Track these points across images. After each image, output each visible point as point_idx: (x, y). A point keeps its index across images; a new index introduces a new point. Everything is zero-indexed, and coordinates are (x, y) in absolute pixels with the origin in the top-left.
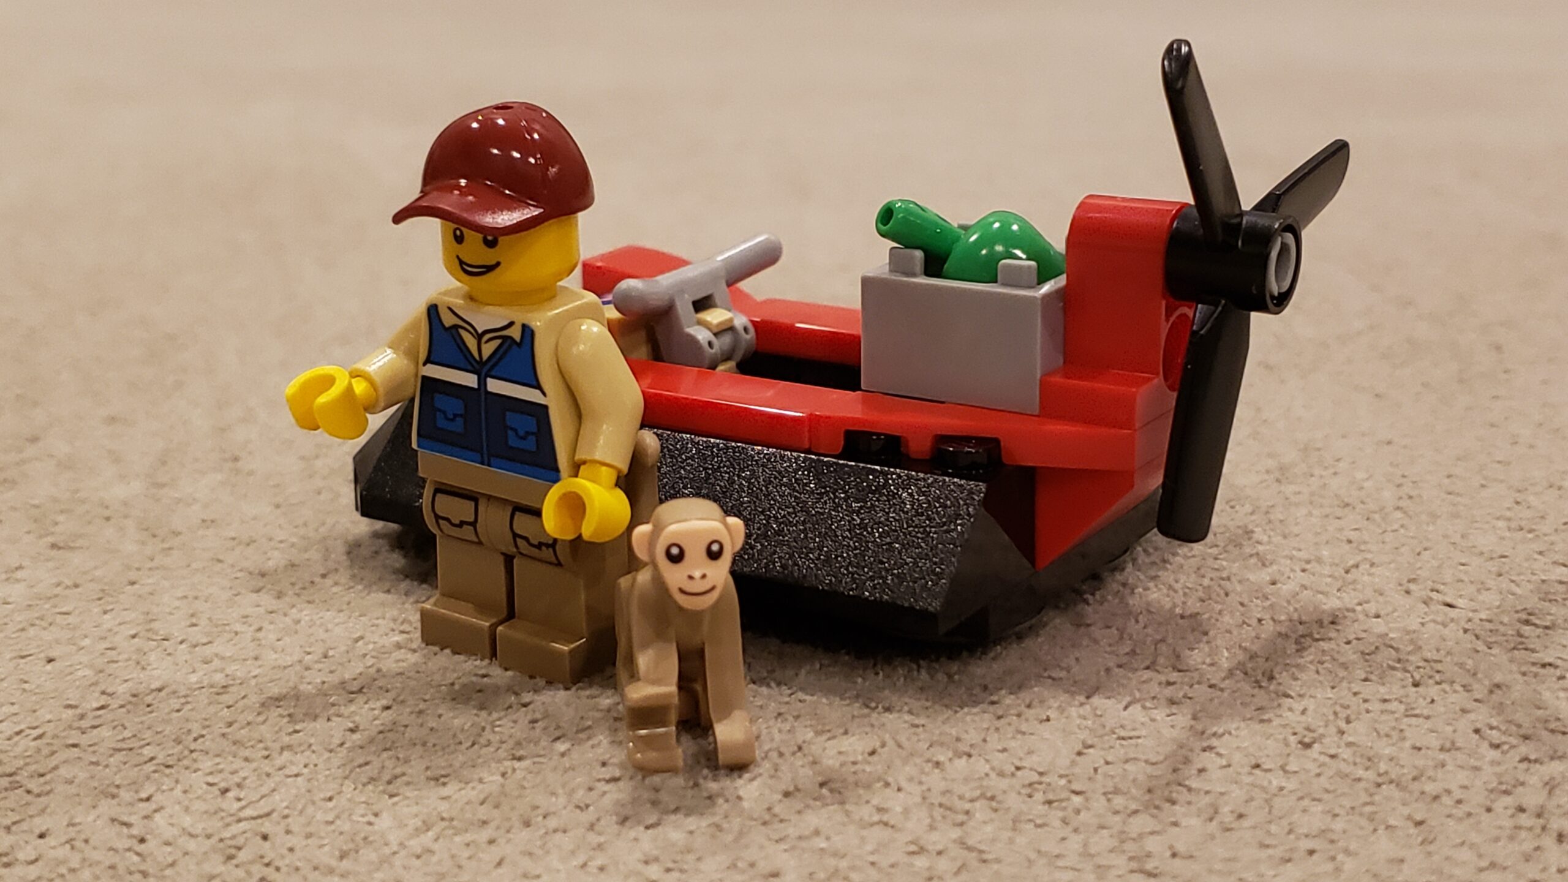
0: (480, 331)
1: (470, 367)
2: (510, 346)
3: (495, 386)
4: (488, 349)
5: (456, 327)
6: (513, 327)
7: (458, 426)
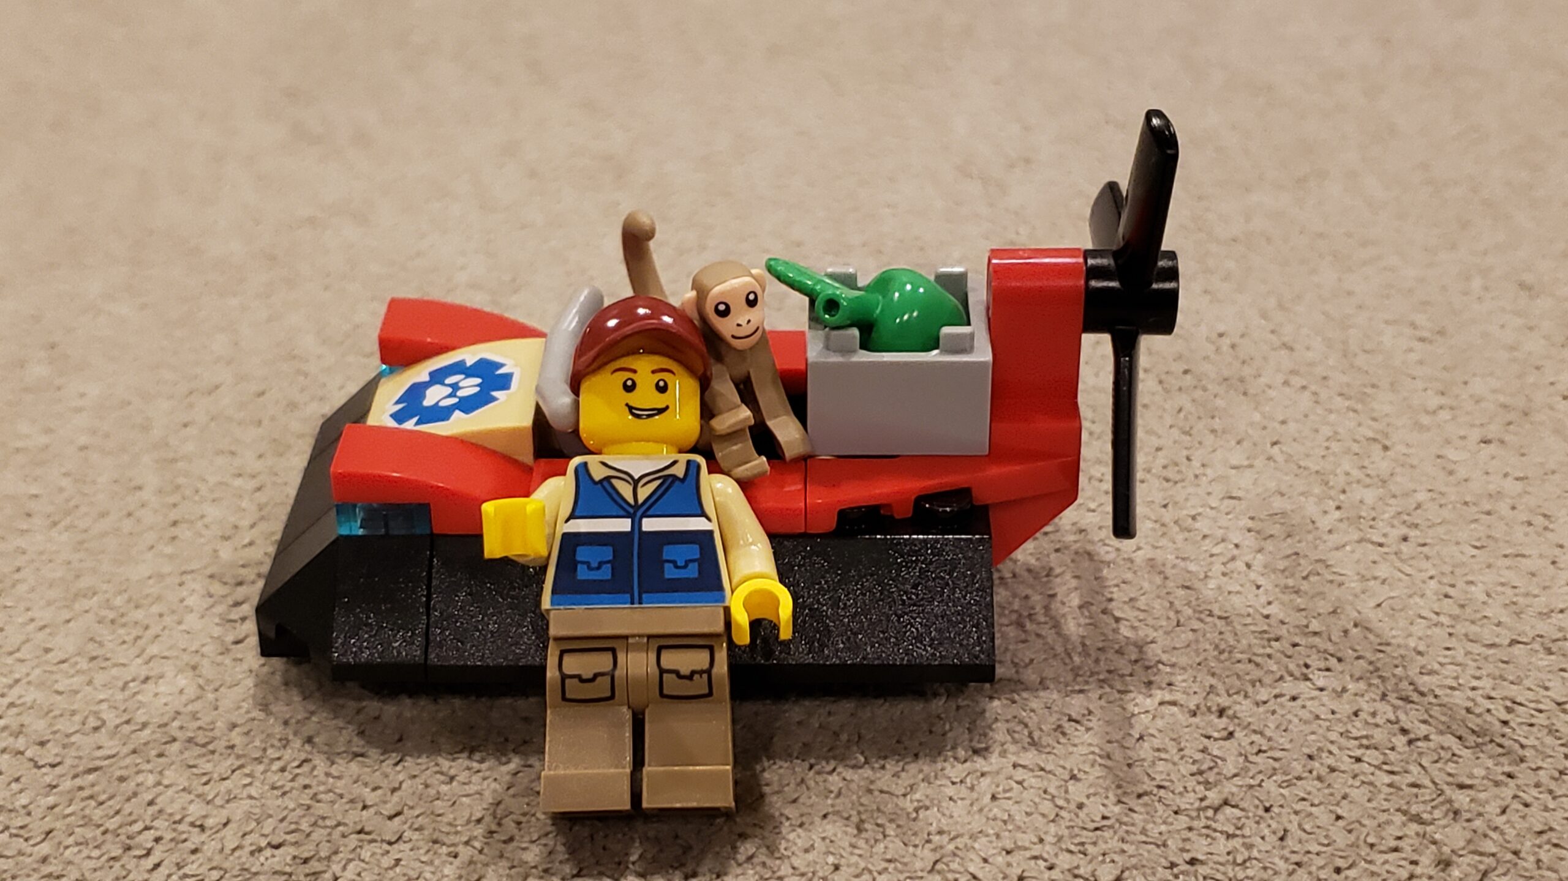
0: (636, 477)
1: (622, 513)
2: (672, 483)
3: (650, 525)
4: (644, 493)
5: (608, 479)
6: (676, 466)
7: (605, 573)
